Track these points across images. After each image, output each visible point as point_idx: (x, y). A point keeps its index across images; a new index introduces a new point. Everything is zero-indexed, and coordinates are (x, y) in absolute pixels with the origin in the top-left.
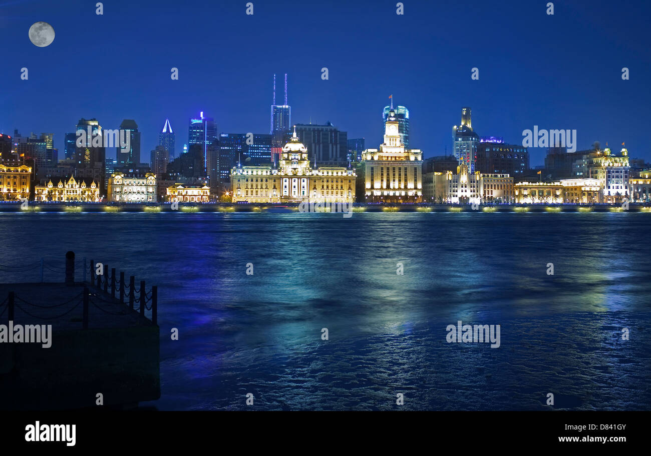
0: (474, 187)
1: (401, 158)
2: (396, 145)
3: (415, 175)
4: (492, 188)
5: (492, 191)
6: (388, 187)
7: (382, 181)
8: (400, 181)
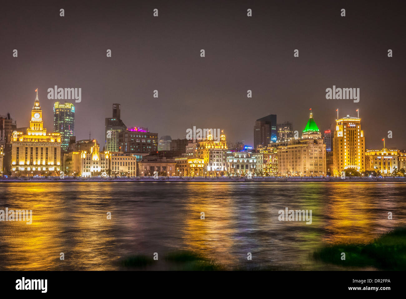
0: (104, 163)
1: (44, 140)
2: (39, 129)
3: (55, 154)
4: (118, 165)
5: (118, 167)
6: (31, 164)
7: (26, 158)
8: (42, 158)
